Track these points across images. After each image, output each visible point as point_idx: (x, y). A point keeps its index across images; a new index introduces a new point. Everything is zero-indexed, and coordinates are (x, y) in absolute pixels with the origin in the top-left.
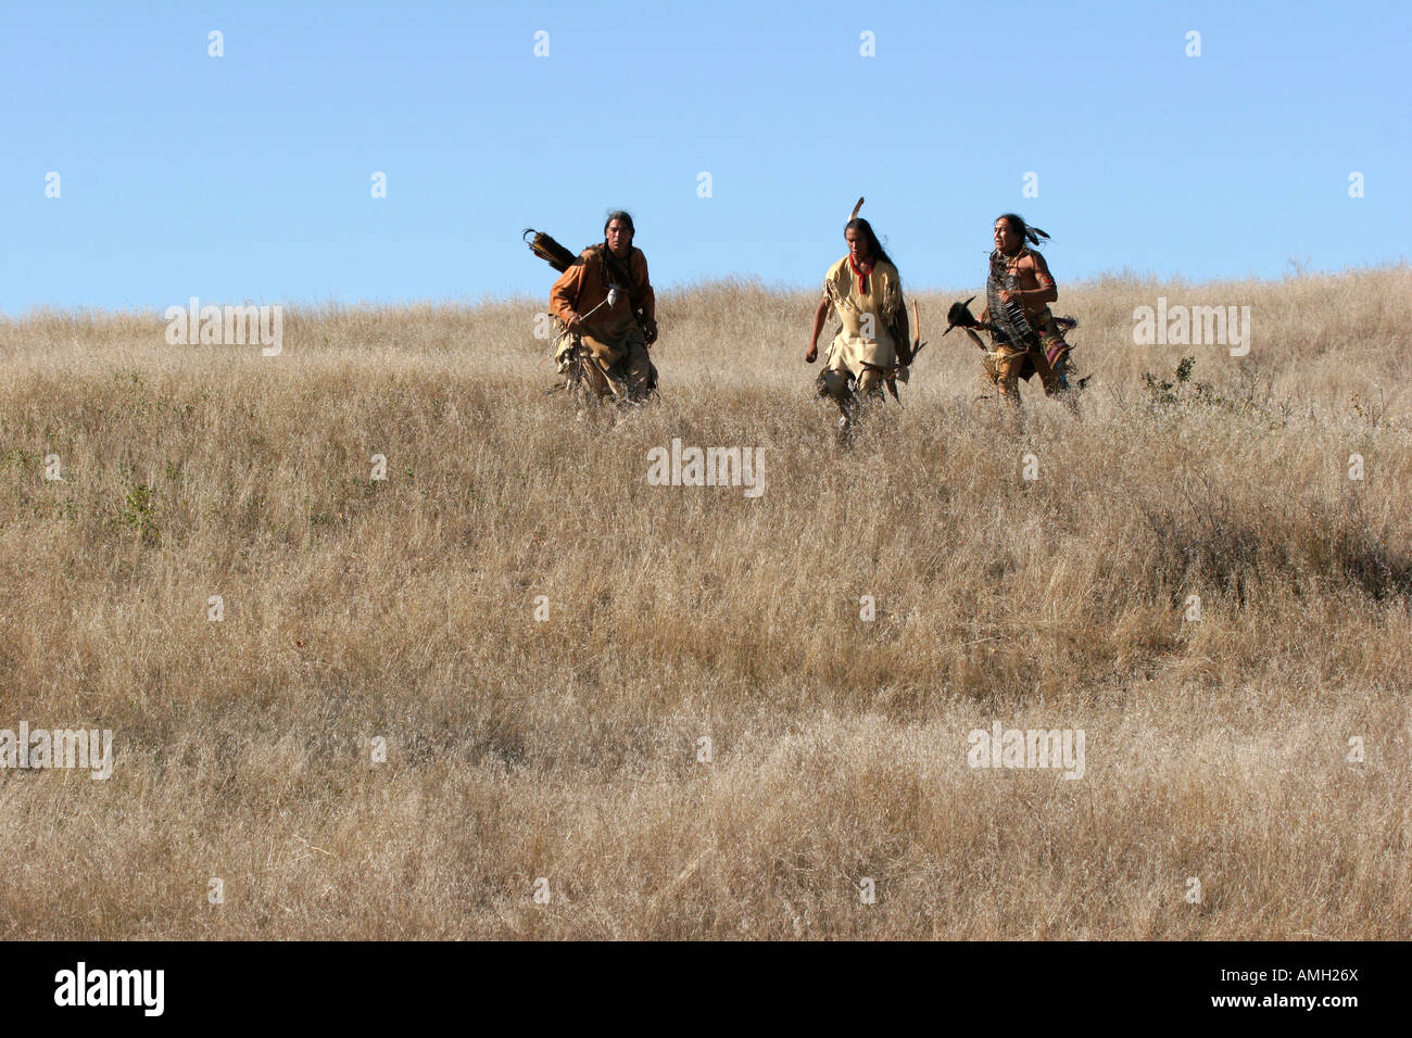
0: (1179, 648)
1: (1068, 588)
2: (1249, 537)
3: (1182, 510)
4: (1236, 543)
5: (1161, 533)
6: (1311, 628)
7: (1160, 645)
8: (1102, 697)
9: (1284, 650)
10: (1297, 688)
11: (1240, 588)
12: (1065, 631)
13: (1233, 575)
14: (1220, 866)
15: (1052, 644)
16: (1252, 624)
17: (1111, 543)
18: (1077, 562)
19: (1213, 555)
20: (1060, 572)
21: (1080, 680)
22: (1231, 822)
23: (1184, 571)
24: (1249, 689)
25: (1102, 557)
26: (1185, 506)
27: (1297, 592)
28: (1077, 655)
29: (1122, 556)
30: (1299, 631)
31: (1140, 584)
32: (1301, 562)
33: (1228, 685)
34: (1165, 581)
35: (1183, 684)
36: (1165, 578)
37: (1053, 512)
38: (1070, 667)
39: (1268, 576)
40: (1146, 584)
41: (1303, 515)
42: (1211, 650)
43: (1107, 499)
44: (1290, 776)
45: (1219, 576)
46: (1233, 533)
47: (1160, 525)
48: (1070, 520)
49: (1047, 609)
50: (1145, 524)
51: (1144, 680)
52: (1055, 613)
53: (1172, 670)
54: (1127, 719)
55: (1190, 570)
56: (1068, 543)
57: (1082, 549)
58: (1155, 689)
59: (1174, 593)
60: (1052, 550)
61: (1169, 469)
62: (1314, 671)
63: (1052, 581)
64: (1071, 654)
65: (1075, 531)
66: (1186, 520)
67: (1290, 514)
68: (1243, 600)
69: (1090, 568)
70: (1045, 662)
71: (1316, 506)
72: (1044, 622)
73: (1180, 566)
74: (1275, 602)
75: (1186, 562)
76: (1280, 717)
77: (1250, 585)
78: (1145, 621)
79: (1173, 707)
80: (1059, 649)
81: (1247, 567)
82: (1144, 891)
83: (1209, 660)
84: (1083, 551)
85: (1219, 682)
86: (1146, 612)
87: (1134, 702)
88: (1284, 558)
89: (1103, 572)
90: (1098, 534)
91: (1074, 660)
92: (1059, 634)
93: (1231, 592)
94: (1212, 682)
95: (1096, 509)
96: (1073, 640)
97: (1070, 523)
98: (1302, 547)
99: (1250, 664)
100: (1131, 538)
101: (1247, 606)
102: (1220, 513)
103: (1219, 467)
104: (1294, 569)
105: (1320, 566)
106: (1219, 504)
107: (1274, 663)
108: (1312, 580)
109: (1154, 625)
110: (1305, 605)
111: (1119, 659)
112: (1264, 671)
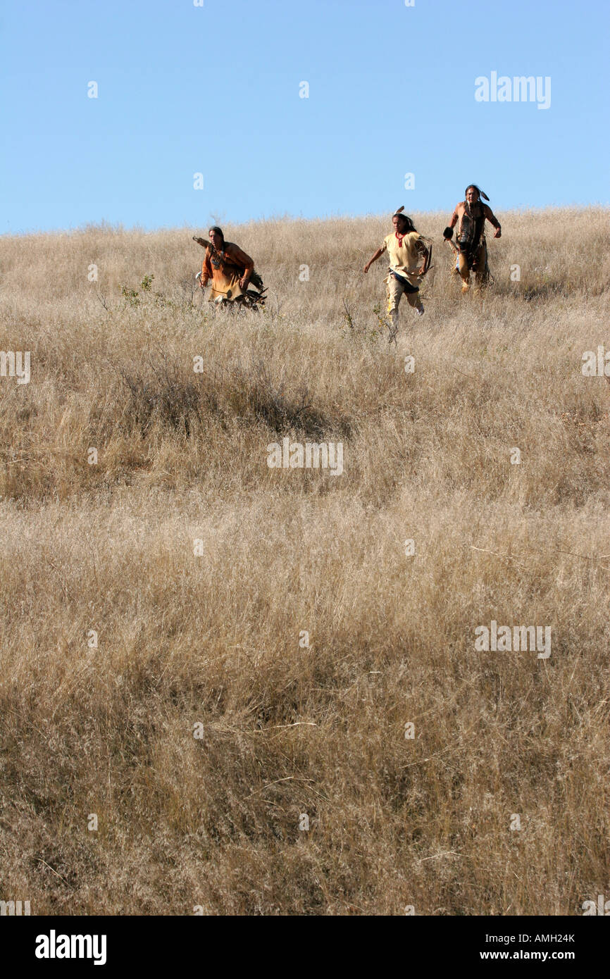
0: (147, 465)
1: (73, 426)
2: (193, 392)
3: (148, 374)
4: (184, 396)
5: (134, 389)
6: (234, 451)
7: (134, 463)
8: (98, 497)
9: (216, 466)
10: (225, 490)
11: (187, 426)
12: (72, 455)
13: (182, 417)
14: (180, 604)
15: (63, 463)
16: (195, 449)
17: (100, 397)
18: (79, 409)
19: (169, 404)
20: (67, 416)
21: (82, 486)
22: (187, 574)
23: (150, 414)
24: (195, 491)
25: (96, 405)
26: (150, 371)
27: (225, 427)
28: (79, 470)
29: (109, 406)
30: (226, 453)
31: (121, 423)
32: (226, 407)
33: (181, 489)
34: (137, 421)
35: (151, 488)
36: (137, 419)
37: (62, 377)
38: (76, 479)
39: (205, 417)
40: (125, 423)
41: (227, 377)
42: (169, 466)
43: (98, 368)
44: (225, 545)
45: (173, 417)
46: (182, 390)
47: (133, 385)
48: (73, 381)
49: (59, 440)
50: (123, 383)
51: (125, 486)
52: (64, 443)
53: (143, 479)
54: (114, 510)
55: (154, 413)
56: (72, 397)
57: (82, 401)
58: (132, 491)
59: (143, 429)
60: (62, 401)
61: (138, 348)
62: (237, 480)
63: (62, 421)
64: (76, 470)
65: (77, 389)
66: (150, 381)
67: (219, 376)
68: (188, 433)
69: (87, 411)
70: (58, 475)
71: (237, 371)
72: (58, 449)
73: (146, 411)
74: (210, 434)
75: (151, 408)
76: (215, 509)
77: (193, 422)
78: (124, 446)
79: (145, 503)
80: (68, 466)
81: (191, 411)
82: (131, 621)
83: (167, 473)
84: (84, 402)
85: (174, 487)
86: (125, 441)
87: (118, 500)
88: (216, 405)
89: (96, 415)
90: (92, 389)
91: (78, 473)
92: (67, 457)
93: (182, 428)
94: (170, 487)
95: (90, 375)
96: (77, 461)
97: (73, 383)
98: (228, 398)
99: (195, 475)
100: (114, 392)
101: (192, 438)
102: (173, 376)
103: (172, 347)
104: (223, 412)
105: (240, 410)
106: (172, 371)
107: (210, 474)
108: (234, 420)
109: (130, 450)
110: (230, 436)
111: (108, 473)
112: (204, 479)
